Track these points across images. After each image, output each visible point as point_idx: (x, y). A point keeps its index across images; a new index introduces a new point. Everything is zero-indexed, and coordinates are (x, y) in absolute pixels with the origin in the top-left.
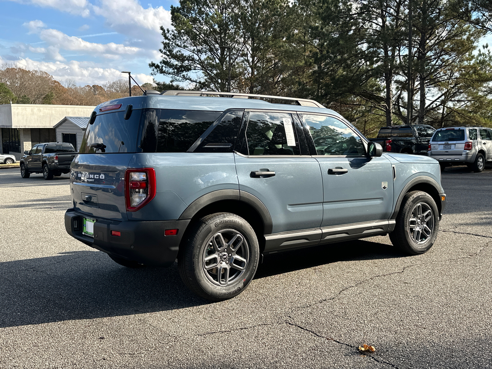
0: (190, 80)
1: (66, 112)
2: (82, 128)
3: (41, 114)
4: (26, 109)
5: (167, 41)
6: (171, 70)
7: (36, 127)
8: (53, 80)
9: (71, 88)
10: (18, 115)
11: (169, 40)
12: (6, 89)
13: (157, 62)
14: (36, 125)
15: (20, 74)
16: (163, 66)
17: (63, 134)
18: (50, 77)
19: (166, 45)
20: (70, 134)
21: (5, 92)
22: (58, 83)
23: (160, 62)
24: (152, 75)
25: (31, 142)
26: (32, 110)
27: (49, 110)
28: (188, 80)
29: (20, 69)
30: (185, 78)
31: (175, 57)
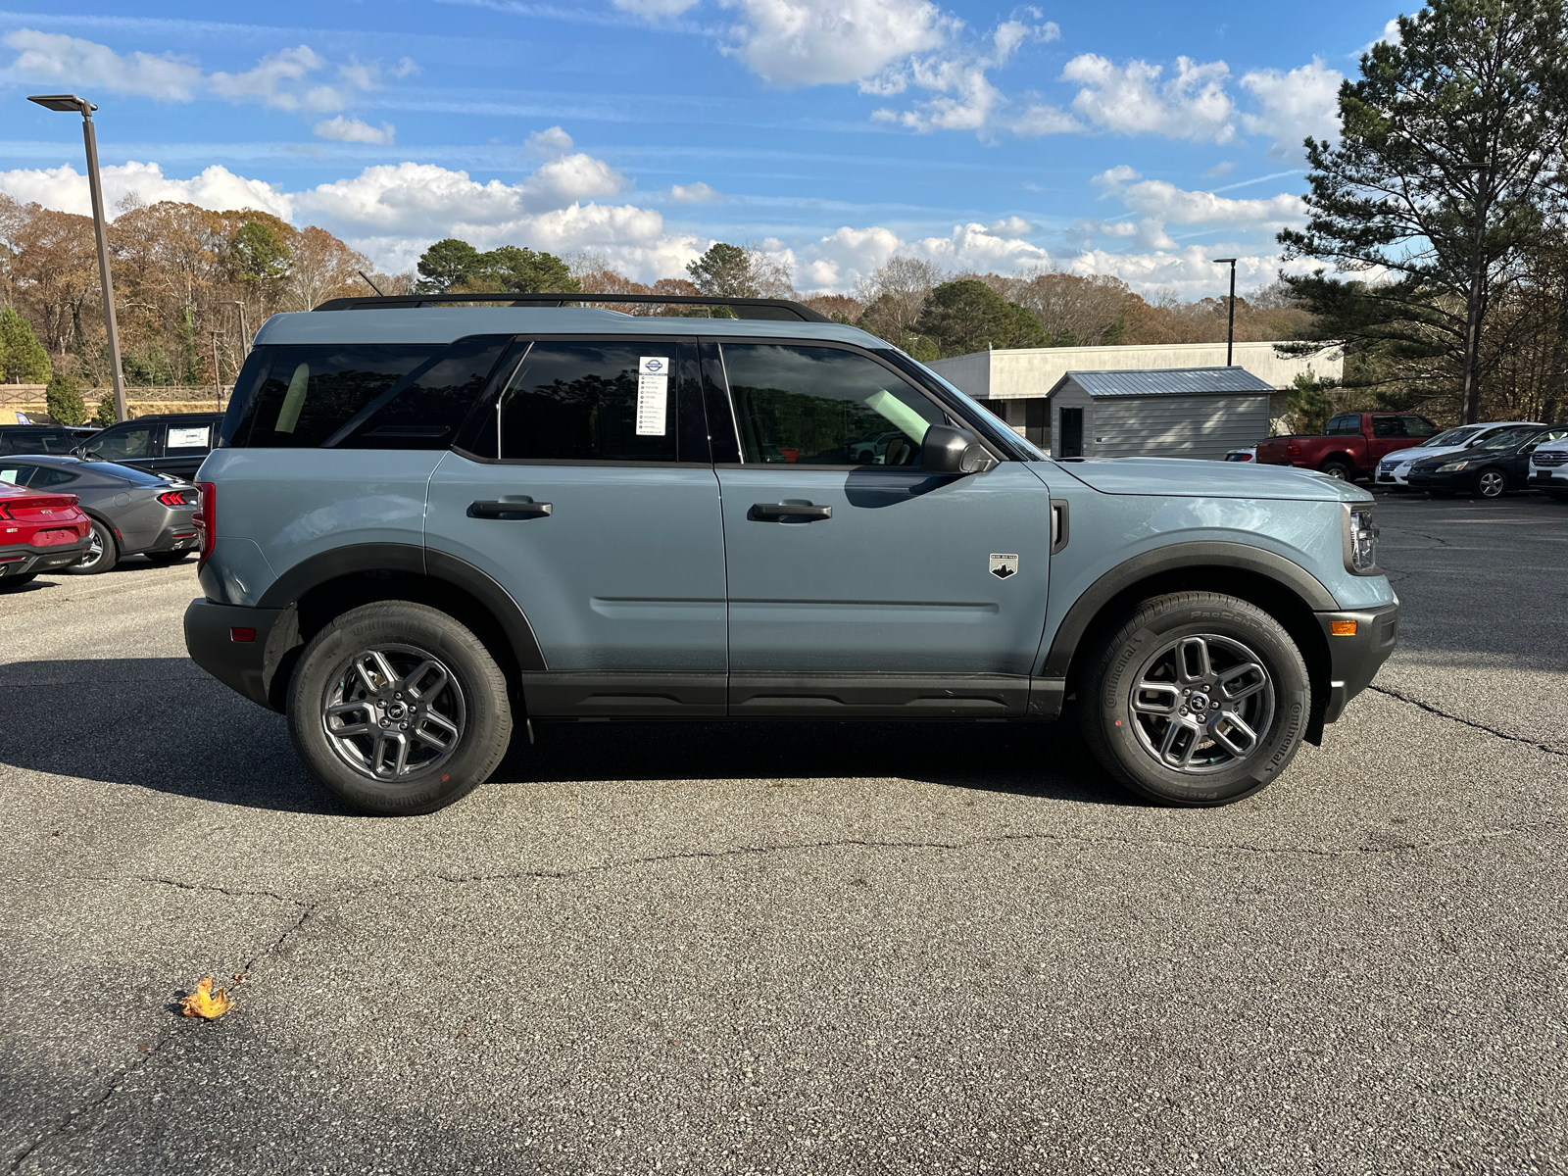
0: (1385, 263)
1: (1100, 360)
2: (1094, 394)
3: (1048, 368)
4: (1017, 359)
5: (1321, 173)
6: (1336, 244)
7: (1035, 397)
8: (1129, 292)
9: (1165, 308)
10: (1001, 373)
11: (1326, 168)
12: (1030, 319)
13: (1299, 227)
14: (1034, 392)
15: (1063, 285)
16: (1313, 236)
17: (1062, 409)
18: (1122, 286)
19: (1319, 184)
20: (1074, 409)
21: (1028, 326)
22: (1138, 297)
23: (1306, 225)
24: (1284, 260)
25: (1024, 428)
26: (1030, 362)
27: (1064, 358)
28: (1378, 265)
29: (1063, 275)
30: (1371, 261)
31: (1344, 209)
